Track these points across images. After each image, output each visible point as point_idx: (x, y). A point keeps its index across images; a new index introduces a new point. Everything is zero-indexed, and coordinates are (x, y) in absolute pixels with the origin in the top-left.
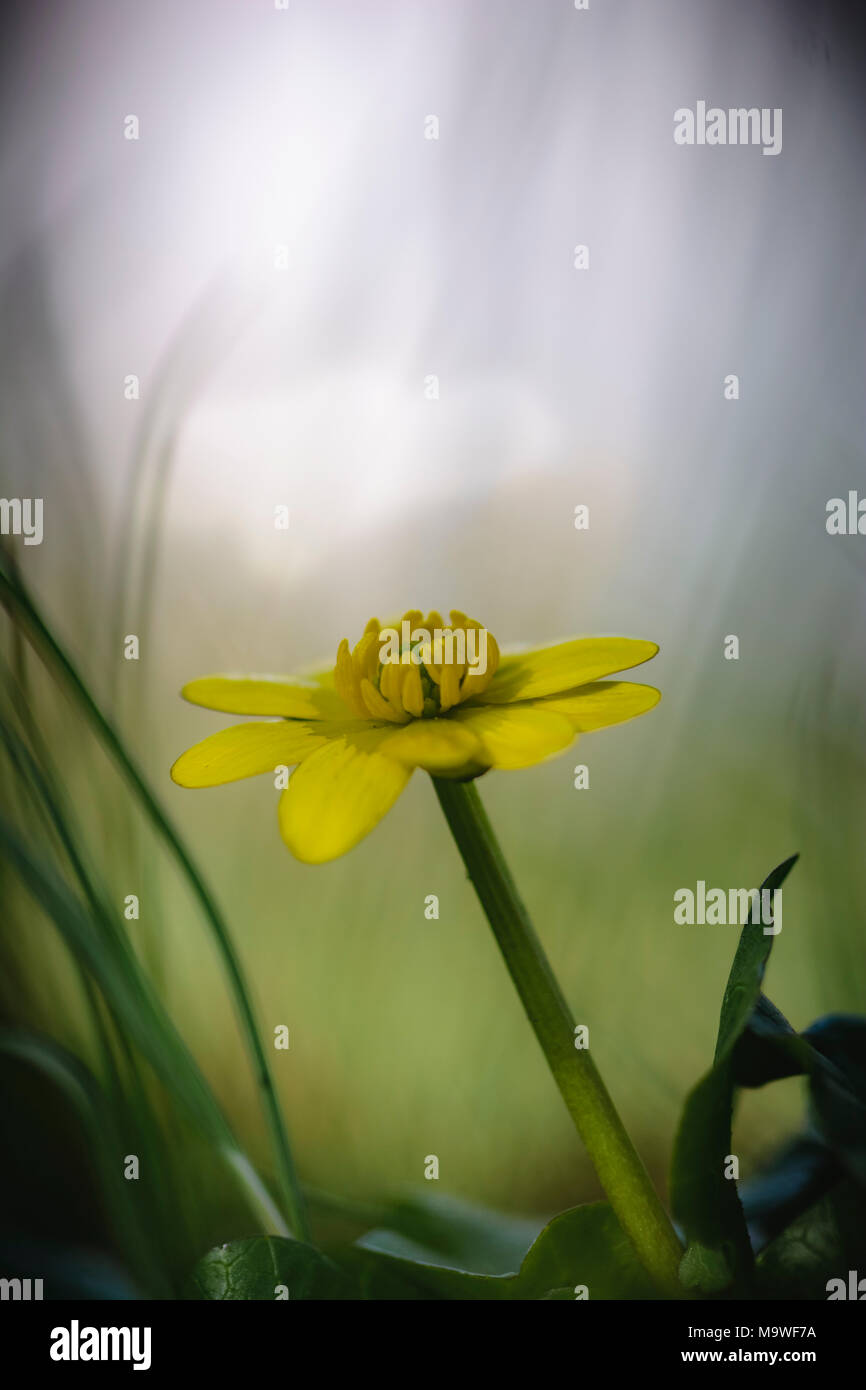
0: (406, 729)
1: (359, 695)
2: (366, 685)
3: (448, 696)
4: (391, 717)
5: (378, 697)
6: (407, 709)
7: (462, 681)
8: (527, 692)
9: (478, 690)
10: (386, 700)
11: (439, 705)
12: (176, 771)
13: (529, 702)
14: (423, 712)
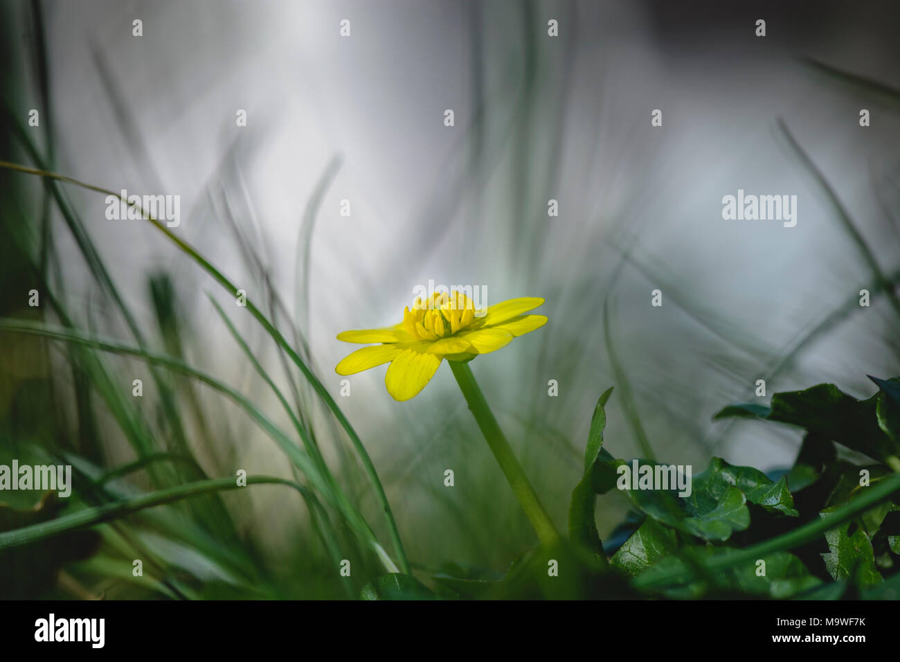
0: (438, 342)
1: (415, 329)
2: (419, 325)
3: (455, 326)
4: (431, 338)
5: (424, 329)
6: (437, 333)
7: (460, 320)
8: (488, 323)
9: (467, 323)
10: (428, 330)
11: (451, 331)
12: (338, 368)
13: (489, 327)
14: (444, 334)
